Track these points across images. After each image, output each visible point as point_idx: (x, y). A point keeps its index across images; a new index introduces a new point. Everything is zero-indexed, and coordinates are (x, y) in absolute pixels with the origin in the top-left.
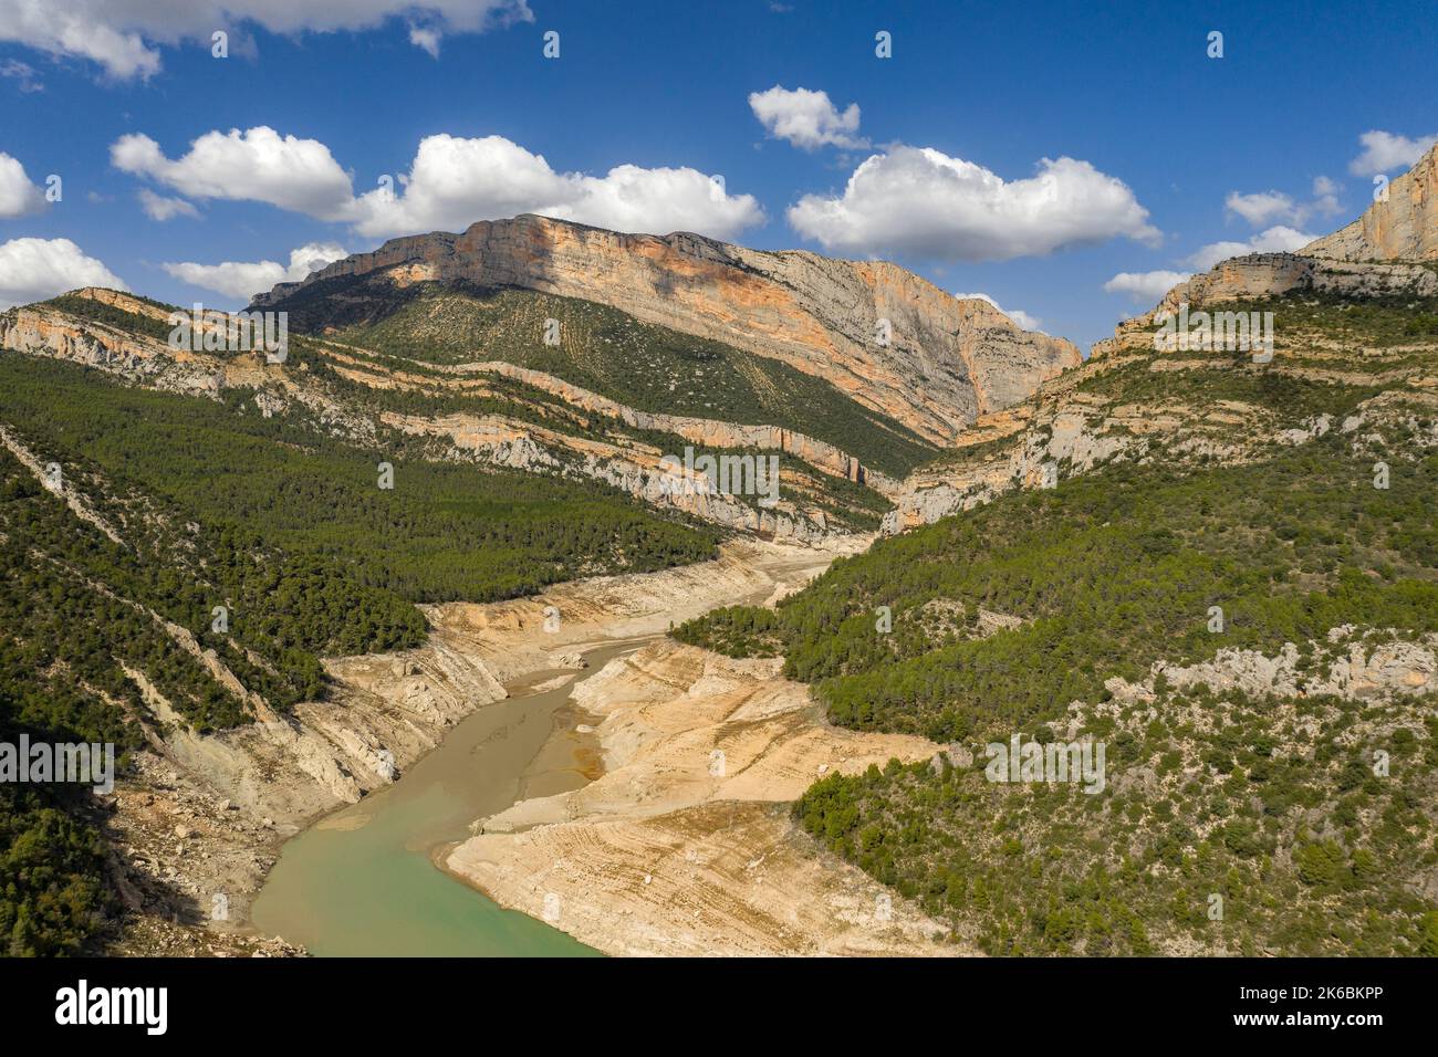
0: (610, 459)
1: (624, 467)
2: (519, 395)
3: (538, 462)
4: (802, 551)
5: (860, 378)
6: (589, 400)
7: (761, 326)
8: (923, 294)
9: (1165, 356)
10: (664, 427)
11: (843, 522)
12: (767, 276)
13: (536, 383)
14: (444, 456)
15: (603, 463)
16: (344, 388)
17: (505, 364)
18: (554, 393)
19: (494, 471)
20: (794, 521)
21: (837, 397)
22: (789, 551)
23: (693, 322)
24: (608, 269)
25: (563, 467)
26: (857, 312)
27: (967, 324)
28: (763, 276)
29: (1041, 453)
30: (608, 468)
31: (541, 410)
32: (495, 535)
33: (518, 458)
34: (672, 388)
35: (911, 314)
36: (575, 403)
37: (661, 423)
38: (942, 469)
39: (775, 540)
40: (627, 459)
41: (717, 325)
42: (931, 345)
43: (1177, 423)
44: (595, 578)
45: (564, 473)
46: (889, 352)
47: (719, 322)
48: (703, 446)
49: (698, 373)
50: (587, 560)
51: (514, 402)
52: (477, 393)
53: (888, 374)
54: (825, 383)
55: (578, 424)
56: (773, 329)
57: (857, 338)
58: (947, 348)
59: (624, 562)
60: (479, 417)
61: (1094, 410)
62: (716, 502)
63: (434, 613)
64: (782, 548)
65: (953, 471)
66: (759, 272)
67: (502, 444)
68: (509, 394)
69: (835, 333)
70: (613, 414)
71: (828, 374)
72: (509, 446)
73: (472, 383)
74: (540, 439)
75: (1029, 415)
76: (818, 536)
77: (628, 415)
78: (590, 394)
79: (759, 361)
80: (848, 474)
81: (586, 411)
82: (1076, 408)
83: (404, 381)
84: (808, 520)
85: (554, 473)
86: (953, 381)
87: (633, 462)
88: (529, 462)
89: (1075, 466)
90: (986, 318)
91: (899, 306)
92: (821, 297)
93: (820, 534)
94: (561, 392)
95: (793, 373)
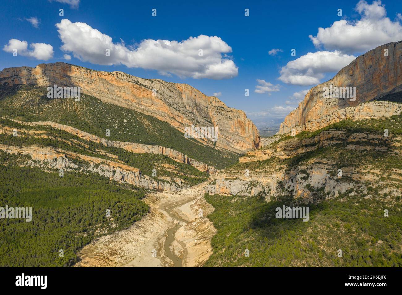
0: (99, 164)
1: (105, 168)
2: (60, 137)
3: (69, 167)
4: (174, 196)
5: (179, 122)
6: (88, 136)
7: (146, 104)
8: (197, 95)
9: (351, 143)
10: (118, 146)
11: (187, 182)
12: (148, 87)
13: (67, 130)
14: (27, 164)
15: (97, 166)
17: (53, 123)
18: (74, 134)
19: (49, 172)
20: (171, 184)
21: (172, 129)
22: (169, 196)
23: (122, 102)
24: (91, 83)
25: (79, 169)
26: (177, 100)
27: (211, 104)
28: (146, 87)
29: (305, 184)
30: (99, 168)
31: (69, 143)
32: (52, 218)
33: (60, 165)
34: (117, 127)
35: (194, 101)
36: (83, 138)
37: (116, 144)
38: (236, 171)
39: (164, 192)
40: (106, 164)
41: (130, 103)
42: (200, 111)
43: (376, 178)
44: (102, 237)
45: (80, 171)
46: (188, 113)
47: (131, 102)
48: (133, 153)
49: (125, 121)
50: (98, 227)
51: (58, 140)
52: (41, 136)
53: (188, 121)
54: (167, 124)
55: (85, 147)
56: (149, 105)
57: (177, 109)
58: (205, 112)
59: (114, 226)
60: (43, 148)
61: (330, 167)
62: (142, 180)
64: (166, 195)
65: (241, 173)
66: (145, 86)
67: (53, 160)
68: (55, 137)
69: (171, 107)
70: (98, 142)
71: (168, 120)
72: (56, 160)
73: (39, 132)
74: (70, 156)
75: (270, 153)
76: (179, 189)
77: (104, 142)
78: (89, 134)
79: (145, 116)
80: (184, 161)
81: (87, 141)
82: (323, 166)
83: (8, 131)
84: (176, 183)
85: (77, 171)
86: (207, 123)
87: (109, 165)
88: (65, 167)
89: (328, 194)
90: (217, 103)
91: (190, 98)
92: (165, 95)
93: (180, 188)
94: (77, 134)
95: (157, 121)
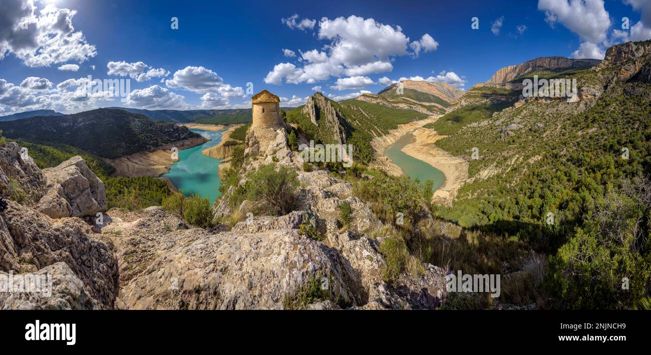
0: (416, 107)
4: (437, 117)
11: (441, 113)
14: (399, 108)
16: (388, 101)
19: (404, 109)
22: (435, 117)
31: (408, 102)
33: (406, 108)
37: (421, 103)
40: (418, 108)
48: (426, 105)
51: (405, 102)
52: (401, 101)
55: (412, 104)
60: (403, 104)
63: (398, 125)
70: (416, 102)
72: (405, 106)
74: (409, 105)
77: (418, 102)
78: (414, 100)
80: (442, 108)
81: (413, 102)
83: (394, 100)
84: (437, 113)
85: (410, 109)
88: (408, 108)
93: (438, 115)
94: (411, 100)
